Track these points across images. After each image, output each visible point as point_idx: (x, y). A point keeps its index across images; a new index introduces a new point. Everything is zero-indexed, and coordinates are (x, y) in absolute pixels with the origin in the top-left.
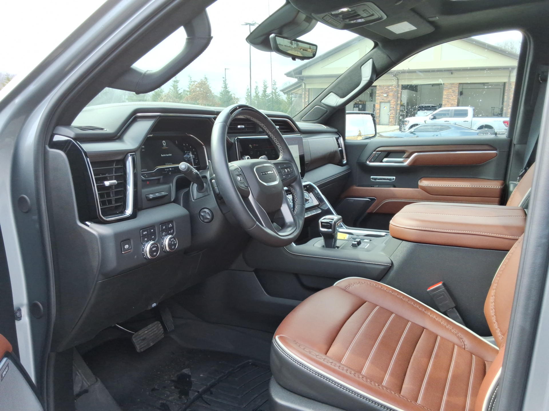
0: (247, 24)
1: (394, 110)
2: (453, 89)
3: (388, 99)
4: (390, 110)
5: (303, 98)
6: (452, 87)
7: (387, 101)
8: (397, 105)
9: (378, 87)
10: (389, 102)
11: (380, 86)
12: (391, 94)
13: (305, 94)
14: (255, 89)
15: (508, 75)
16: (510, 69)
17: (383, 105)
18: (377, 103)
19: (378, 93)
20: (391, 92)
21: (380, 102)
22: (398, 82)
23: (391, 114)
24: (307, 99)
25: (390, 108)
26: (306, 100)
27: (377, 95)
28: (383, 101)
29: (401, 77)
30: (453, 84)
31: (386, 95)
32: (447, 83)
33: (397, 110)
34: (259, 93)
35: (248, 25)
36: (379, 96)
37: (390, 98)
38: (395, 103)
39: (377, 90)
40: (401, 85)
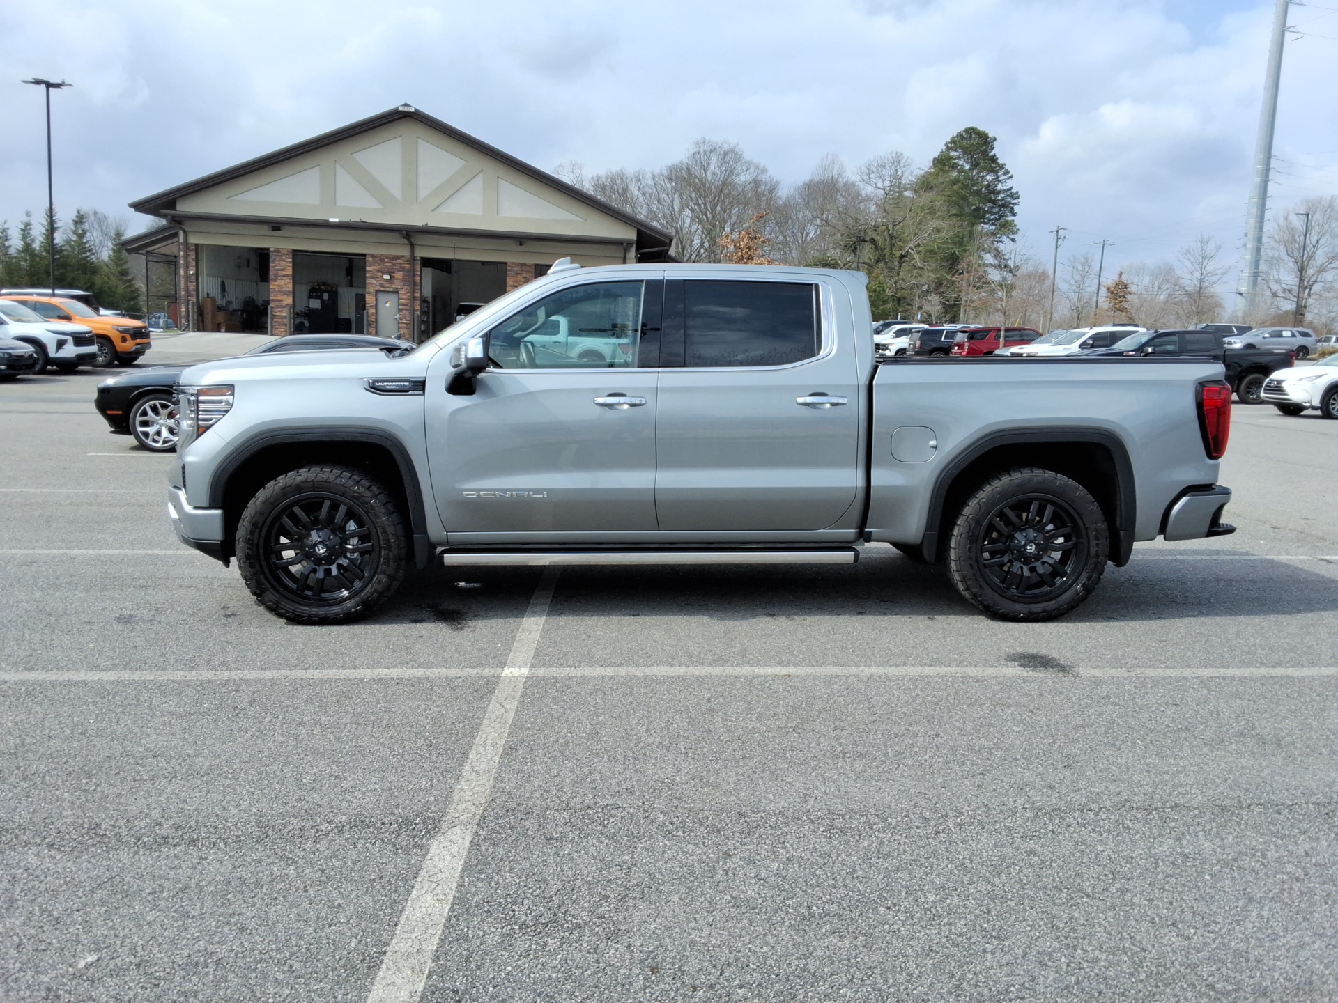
0: (38, 82)
1: (407, 310)
2: (525, 275)
3: (393, 286)
4: (400, 310)
5: (182, 266)
6: (522, 270)
7: (391, 290)
8: (414, 299)
9: (368, 259)
10: (396, 292)
11: (373, 256)
12: (399, 275)
13: (186, 256)
14: (22, 230)
15: (622, 256)
16: (625, 244)
17: (382, 297)
18: (369, 293)
19: (370, 271)
20: (399, 271)
21: (377, 292)
22: (412, 251)
23: (401, 319)
24: (194, 269)
25: (399, 305)
26: (191, 272)
27: (367, 275)
28: (382, 289)
29: (417, 239)
30: (524, 265)
31: (387, 277)
32: (513, 263)
33: (414, 310)
34: (33, 240)
35: (43, 87)
36: (372, 278)
37: (397, 285)
38: (409, 294)
39: (367, 264)
40: (418, 258)
